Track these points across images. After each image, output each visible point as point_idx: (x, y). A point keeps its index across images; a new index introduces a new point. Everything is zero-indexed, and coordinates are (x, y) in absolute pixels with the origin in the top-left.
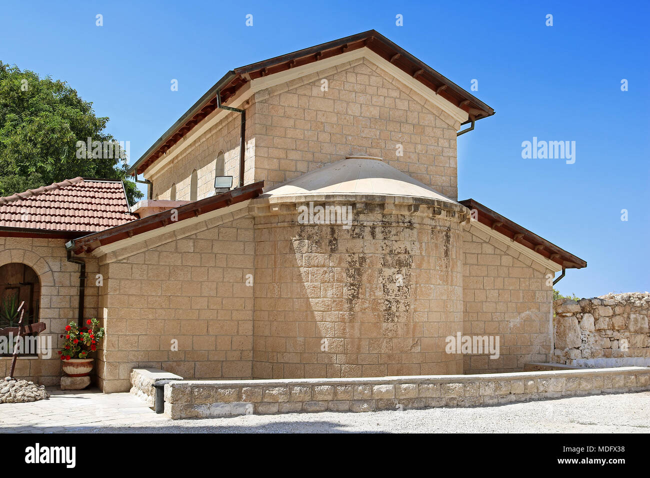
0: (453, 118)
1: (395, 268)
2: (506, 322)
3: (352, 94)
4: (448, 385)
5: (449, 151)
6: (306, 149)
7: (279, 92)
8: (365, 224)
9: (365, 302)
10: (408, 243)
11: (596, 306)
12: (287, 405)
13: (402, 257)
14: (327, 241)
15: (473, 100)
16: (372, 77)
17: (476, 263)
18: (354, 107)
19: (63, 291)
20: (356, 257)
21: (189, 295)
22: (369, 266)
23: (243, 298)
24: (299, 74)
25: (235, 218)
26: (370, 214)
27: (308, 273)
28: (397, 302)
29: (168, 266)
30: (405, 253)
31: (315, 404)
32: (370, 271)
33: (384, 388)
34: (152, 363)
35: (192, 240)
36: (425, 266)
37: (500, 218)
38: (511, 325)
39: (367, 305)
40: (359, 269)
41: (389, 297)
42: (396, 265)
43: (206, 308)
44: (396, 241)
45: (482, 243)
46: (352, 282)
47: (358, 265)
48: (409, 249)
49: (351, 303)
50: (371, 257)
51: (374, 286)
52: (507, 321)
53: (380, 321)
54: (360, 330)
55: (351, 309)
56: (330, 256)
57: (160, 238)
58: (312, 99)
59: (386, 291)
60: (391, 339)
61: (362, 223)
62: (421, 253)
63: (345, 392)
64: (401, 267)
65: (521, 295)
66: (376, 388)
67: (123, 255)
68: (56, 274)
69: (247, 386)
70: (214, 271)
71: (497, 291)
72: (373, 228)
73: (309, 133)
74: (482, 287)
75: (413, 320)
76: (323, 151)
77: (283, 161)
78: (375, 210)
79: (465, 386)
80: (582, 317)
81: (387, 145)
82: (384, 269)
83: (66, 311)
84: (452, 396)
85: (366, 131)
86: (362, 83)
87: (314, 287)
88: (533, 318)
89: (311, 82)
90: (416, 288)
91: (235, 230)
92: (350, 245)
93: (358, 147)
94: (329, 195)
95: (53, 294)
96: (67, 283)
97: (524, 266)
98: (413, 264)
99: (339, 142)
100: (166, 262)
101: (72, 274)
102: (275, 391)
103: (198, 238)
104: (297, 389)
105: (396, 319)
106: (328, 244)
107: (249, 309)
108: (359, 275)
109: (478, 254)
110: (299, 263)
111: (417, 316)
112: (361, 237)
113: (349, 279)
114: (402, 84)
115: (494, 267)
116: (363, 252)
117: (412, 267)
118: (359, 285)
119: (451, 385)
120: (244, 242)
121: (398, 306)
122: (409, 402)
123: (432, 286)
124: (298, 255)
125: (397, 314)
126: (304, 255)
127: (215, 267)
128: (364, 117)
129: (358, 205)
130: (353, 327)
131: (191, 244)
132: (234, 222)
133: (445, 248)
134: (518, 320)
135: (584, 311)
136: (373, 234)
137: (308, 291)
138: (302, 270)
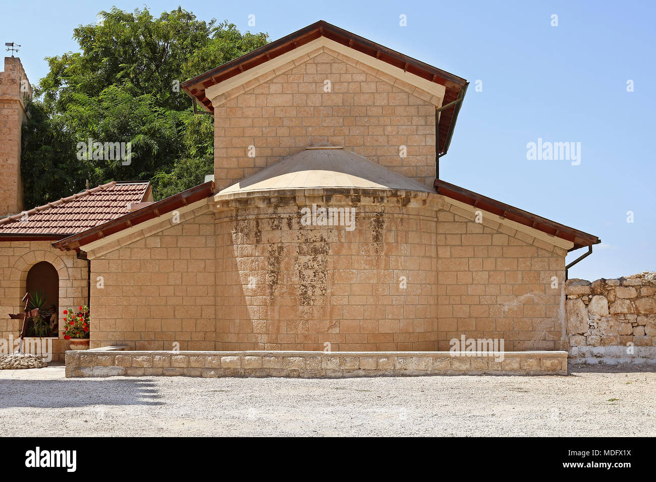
0: (428, 93)
1: (311, 255)
2: (499, 306)
3: (312, 85)
4: (289, 358)
5: (426, 128)
6: (265, 145)
7: (236, 95)
8: (282, 217)
9: (283, 287)
10: (324, 231)
11: (612, 286)
12: (151, 370)
13: (318, 245)
14: (254, 233)
15: (440, 74)
16: (334, 64)
17: (459, 243)
18: (315, 97)
19: (76, 283)
20: (275, 247)
21: (157, 284)
22: (286, 254)
23: (206, 285)
24: (253, 75)
25: (197, 215)
26: (286, 207)
27: (242, 263)
28: (313, 286)
29: (139, 260)
30: (321, 241)
31: (172, 370)
32: (287, 259)
33: (228, 359)
34: (127, 342)
35: (159, 237)
36: (344, 252)
37: (473, 195)
38: (506, 308)
39: (285, 290)
40: (278, 258)
41: (305, 282)
42: (312, 253)
43: (173, 295)
44: (311, 230)
45: (466, 223)
46: (272, 269)
47: (277, 254)
48: (325, 237)
49: (271, 289)
50: (288, 246)
51: (291, 272)
52: (500, 304)
53: (296, 304)
54: (279, 312)
55: (272, 294)
56: (256, 246)
57: (130, 237)
58: (270, 97)
59: (301, 276)
60: (307, 321)
61: (279, 215)
62: (339, 240)
63: (197, 361)
64: (316, 254)
65: (520, 276)
66: (223, 358)
67: (100, 252)
68: (70, 269)
69: (120, 355)
70: (179, 263)
71: (487, 273)
72: (290, 219)
73: (268, 130)
74: (467, 269)
75: (330, 303)
76: (281, 146)
77: (241, 160)
78: (289, 203)
79: (306, 360)
80: (590, 300)
81: (351, 131)
82: (299, 257)
83: (79, 300)
84: (293, 368)
85: (328, 120)
86: (323, 73)
87: (245, 275)
88: (536, 300)
89: (268, 81)
90: (333, 274)
91: (198, 226)
92: (270, 236)
93: (319, 137)
94: (250, 192)
95: (68, 286)
96: (79, 276)
97: (525, 244)
98: (330, 251)
99: (298, 134)
100: (137, 257)
101: (83, 268)
102: (140, 359)
103: (164, 235)
104: (157, 357)
105: (312, 303)
106: (254, 236)
107: (211, 295)
108: (278, 263)
109: (461, 234)
110: (236, 253)
111: (334, 299)
112: (279, 228)
113: (270, 267)
114: (368, 66)
115: (482, 247)
116: (281, 242)
117: (329, 254)
118: (278, 272)
119: (292, 358)
120: (206, 236)
121: (313, 290)
122: (253, 372)
123: (354, 271)
124: (235, 246)
125: (313, 298)
126: (239, 246)
127: (180, 259)
128: (325, 106)
129: (272, 200)
130: (273, 310)
131: (158, 240)
132: (196, 219)
133: (375, 233)
134: (515, 304)
135: (593, 293)
136: (290, 225)
137: (241, 279)
138: (238, 259)
